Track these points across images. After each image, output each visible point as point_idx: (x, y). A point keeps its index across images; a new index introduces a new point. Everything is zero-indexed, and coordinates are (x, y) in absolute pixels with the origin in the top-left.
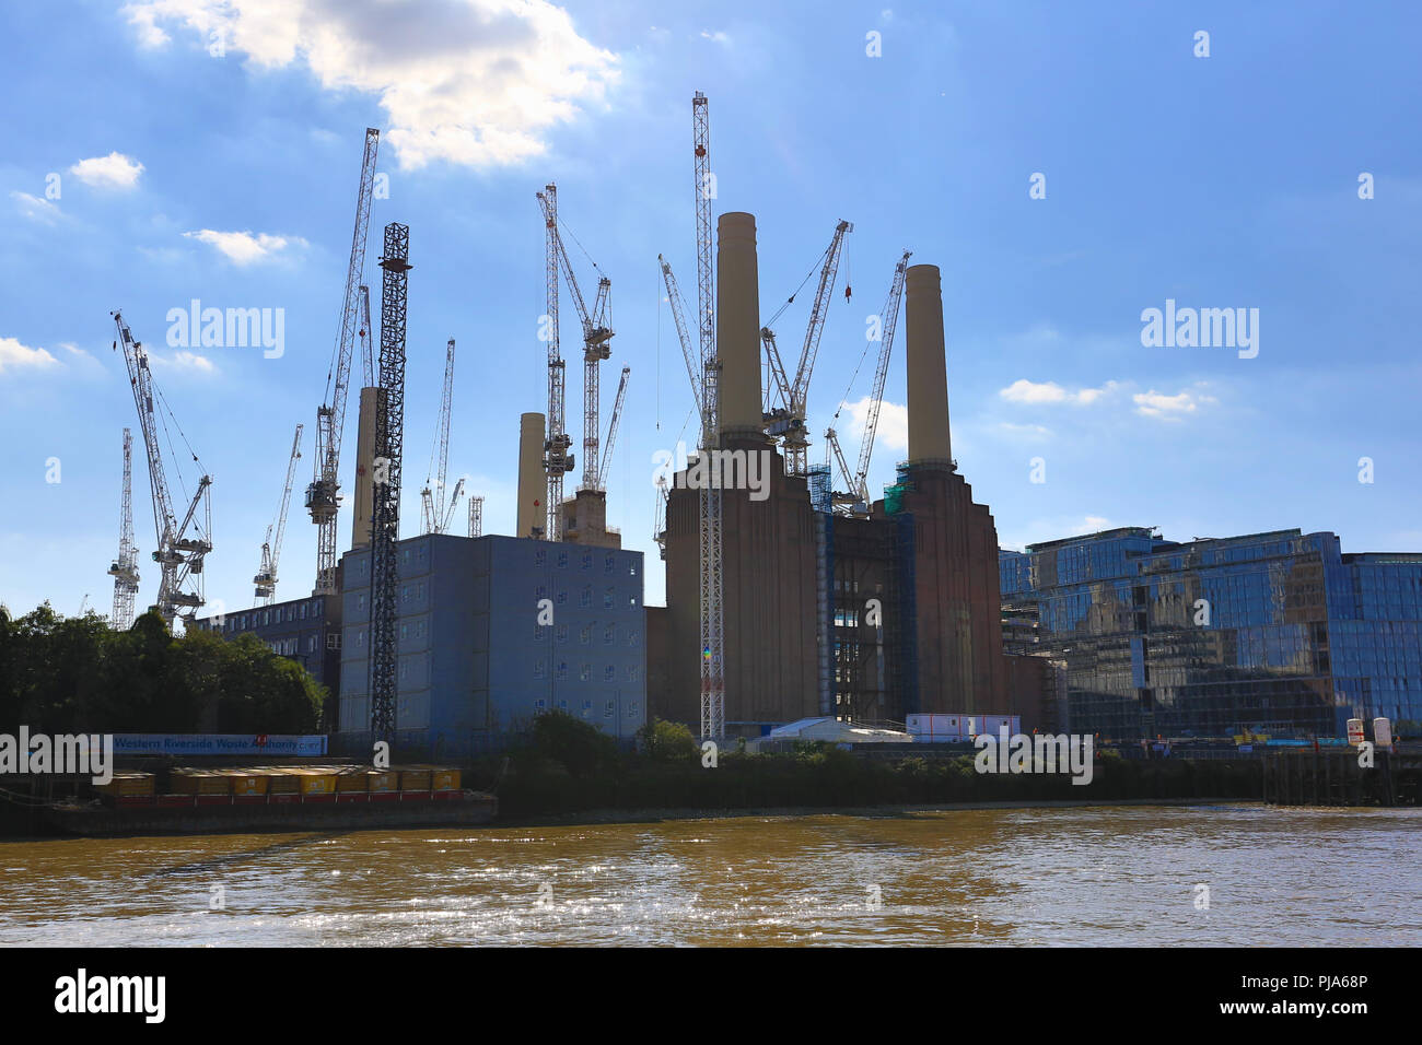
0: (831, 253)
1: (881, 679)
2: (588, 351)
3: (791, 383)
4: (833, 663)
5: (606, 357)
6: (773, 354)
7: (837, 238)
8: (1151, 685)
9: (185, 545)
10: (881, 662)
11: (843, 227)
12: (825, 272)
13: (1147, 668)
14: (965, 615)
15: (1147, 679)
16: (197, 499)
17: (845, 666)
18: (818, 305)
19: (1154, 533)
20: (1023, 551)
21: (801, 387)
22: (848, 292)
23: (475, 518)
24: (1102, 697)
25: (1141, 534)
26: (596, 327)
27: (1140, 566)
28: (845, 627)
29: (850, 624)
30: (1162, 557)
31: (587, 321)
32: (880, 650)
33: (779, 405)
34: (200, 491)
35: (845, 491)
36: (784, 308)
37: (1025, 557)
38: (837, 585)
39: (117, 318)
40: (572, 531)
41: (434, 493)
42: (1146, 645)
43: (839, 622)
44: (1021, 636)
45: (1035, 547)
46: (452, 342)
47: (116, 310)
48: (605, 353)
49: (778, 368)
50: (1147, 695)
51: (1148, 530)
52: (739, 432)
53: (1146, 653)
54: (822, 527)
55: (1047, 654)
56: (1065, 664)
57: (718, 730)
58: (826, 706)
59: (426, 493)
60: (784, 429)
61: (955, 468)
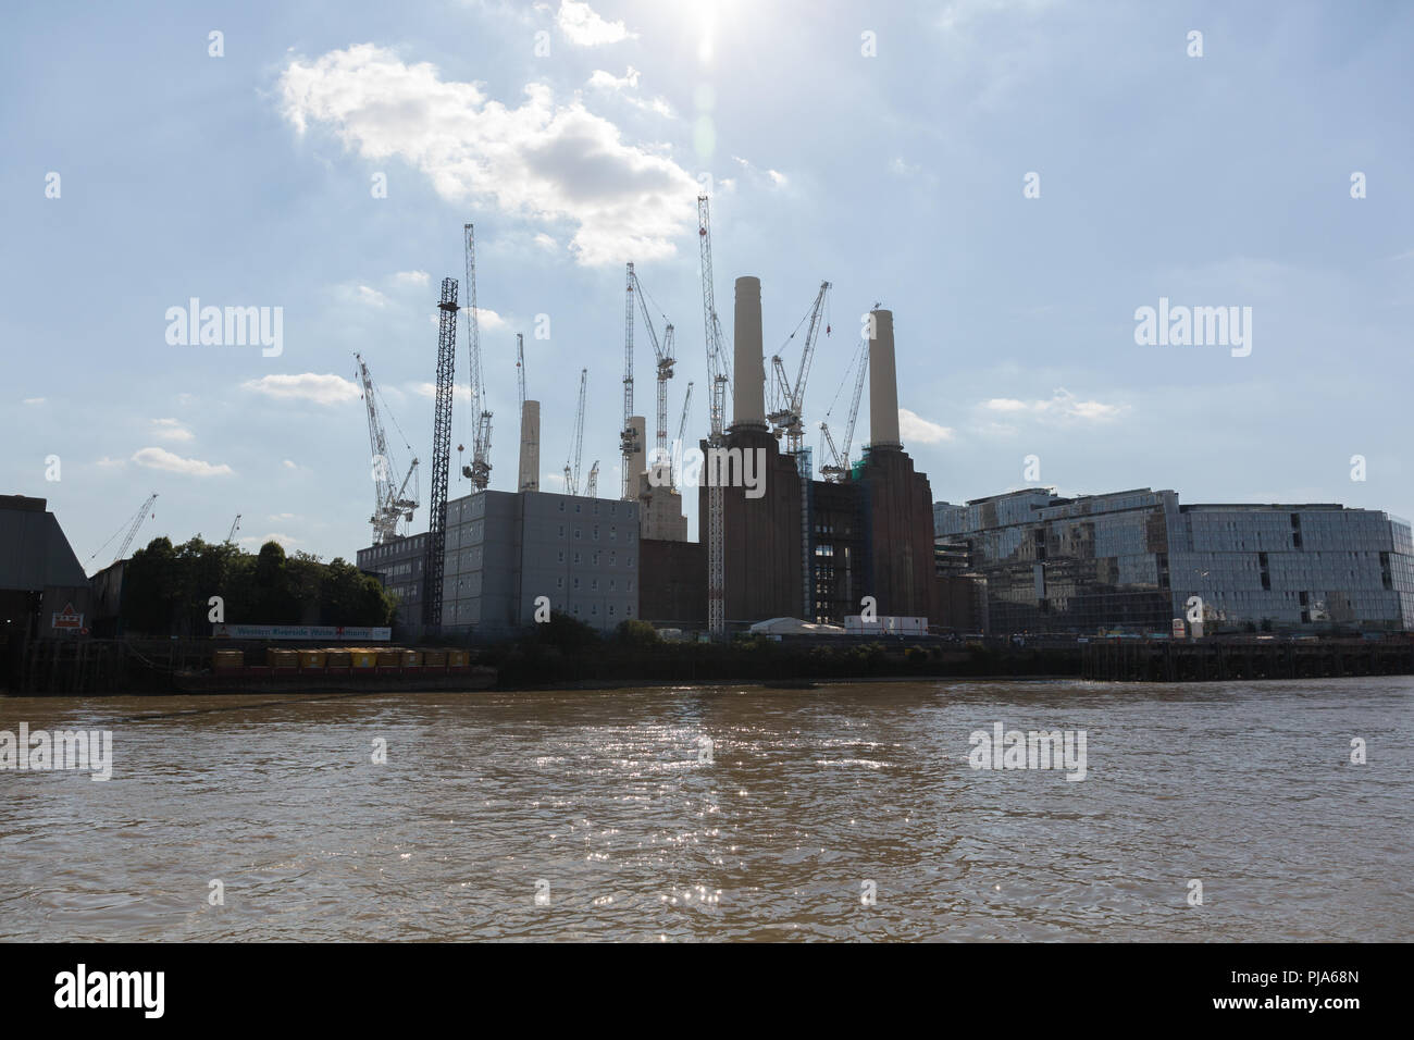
0: (818, 303)
1: (849, 592)
2: (659, 373)
3: (792, 392)
4: (814, 581)
5: (671, 377)
6: (781, 373)
7: (821, 293)
8: (1048, 597)
9: (402, 503)
10: (849, 582)
11: (825, 285)
12: (814, 317)
13: (1045, 585)
14: (908, 548)
15: (1045, 593)
16: (410, 473)
17: (823, 583)
18: (809, 339)
19: (1052, 492)
20: (964, 505)
21: (799, 394)
22: (829, 330)
23: (592, 485)
24: (1015, 605)
25: (1044, 492)
26: (664, 357)
27: (1041, 515)
28: (823, 557)
29: (828, 554)
30: (1062, 508)
31: (660, 354)
32: (848, 573)
33: (784, 408)
34: (412, 468)
35: (834, 465)
37: (963, 510)
38: (818, 529)
39: (358, 357)
40: (649, 493)
41: (573, 471)
42: (1045, 570)
43: (819, 553)
44: (955, 564)
45: (973, 503)
46: (585, 371)
47: (357, 351)
48: (670, 374)
49: (784, 382)
50: (1045, 604)
51: (1047, 490)
52: (748, 425)
53: (1044, 575)
54: (805, 489)
55: (974, 575)
56: (985, 581)
57: (720, 625)
58: (807, 611)
59: (567, 469)
60: (787, 423)
61: (902, 448)
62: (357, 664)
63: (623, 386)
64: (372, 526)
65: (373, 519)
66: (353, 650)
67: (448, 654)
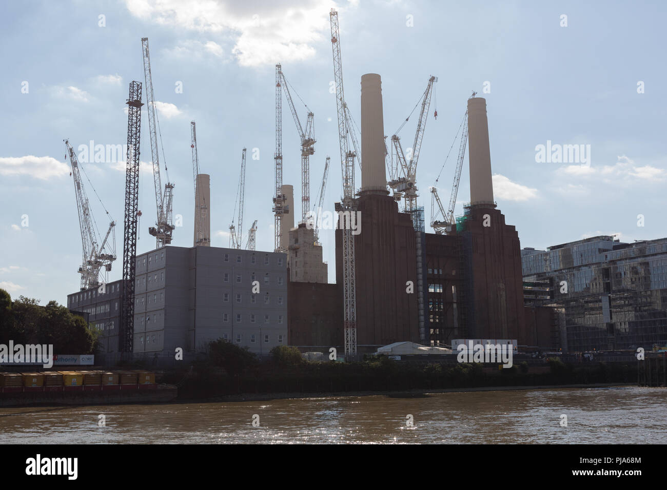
0: (427, 93)
1: (455, 321)
2: (303, 151)
3: (408, 163)
4: (428, 313)
5: (312, 153)
6: (399, 148)
7: (429, 86)
8: (613, 321)
9: (103, 257)
10: (456, 313)
11: (432, 79)
12: (424, 104)
13: (611, 312)
14: (502, 286)
15: (611, 318)
16: (108, 233)
17: (435, 313)
18: (420, 122)
19: (615, 239)
20: (546, 250)
21: (413, 166)
22: (436, 114)
23: (252, 239)
24: (587, 328)
25: (608, 239)
26: (307, 138)
27: (606, 256)
28: (435, 293)
29: (438, 291)
30: (623, 251)
31: (303, 136)
32: (455, 306)
33: (402, 176)
34: (110, 229)
35: (442, 220)
36: (404, 124)
37: (546, 254)
38: (430, 271)
39: (67, 142)
40: (297, 245)
41: (236, 228)
42: (610, 300)
43: (431, 290)
44: (540, 297)
45: (553, 248)
46: (245, 150)
47: (66, 138)
48: (311, 151)
49: (401, 156)
50: (611, 327)
51: (611, 237)
52: (373, 191)
53: (610, 304)
54: (419, 240)
55: (555, 305)
56: (564, 310)
57: (354, 349)
58: (423, 336)
59: (232, 228)
60: (404, 188)
61: (496, 206)
62: (68, 384)
63: (274, 162)
64: (80, 275)
65: (81, 270)
66: (65, 373)
67: (138, 375)
